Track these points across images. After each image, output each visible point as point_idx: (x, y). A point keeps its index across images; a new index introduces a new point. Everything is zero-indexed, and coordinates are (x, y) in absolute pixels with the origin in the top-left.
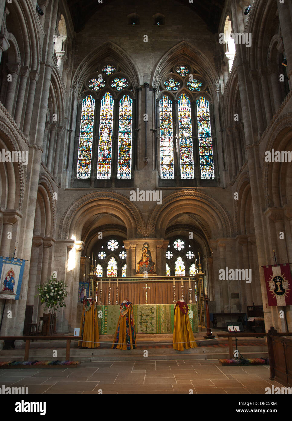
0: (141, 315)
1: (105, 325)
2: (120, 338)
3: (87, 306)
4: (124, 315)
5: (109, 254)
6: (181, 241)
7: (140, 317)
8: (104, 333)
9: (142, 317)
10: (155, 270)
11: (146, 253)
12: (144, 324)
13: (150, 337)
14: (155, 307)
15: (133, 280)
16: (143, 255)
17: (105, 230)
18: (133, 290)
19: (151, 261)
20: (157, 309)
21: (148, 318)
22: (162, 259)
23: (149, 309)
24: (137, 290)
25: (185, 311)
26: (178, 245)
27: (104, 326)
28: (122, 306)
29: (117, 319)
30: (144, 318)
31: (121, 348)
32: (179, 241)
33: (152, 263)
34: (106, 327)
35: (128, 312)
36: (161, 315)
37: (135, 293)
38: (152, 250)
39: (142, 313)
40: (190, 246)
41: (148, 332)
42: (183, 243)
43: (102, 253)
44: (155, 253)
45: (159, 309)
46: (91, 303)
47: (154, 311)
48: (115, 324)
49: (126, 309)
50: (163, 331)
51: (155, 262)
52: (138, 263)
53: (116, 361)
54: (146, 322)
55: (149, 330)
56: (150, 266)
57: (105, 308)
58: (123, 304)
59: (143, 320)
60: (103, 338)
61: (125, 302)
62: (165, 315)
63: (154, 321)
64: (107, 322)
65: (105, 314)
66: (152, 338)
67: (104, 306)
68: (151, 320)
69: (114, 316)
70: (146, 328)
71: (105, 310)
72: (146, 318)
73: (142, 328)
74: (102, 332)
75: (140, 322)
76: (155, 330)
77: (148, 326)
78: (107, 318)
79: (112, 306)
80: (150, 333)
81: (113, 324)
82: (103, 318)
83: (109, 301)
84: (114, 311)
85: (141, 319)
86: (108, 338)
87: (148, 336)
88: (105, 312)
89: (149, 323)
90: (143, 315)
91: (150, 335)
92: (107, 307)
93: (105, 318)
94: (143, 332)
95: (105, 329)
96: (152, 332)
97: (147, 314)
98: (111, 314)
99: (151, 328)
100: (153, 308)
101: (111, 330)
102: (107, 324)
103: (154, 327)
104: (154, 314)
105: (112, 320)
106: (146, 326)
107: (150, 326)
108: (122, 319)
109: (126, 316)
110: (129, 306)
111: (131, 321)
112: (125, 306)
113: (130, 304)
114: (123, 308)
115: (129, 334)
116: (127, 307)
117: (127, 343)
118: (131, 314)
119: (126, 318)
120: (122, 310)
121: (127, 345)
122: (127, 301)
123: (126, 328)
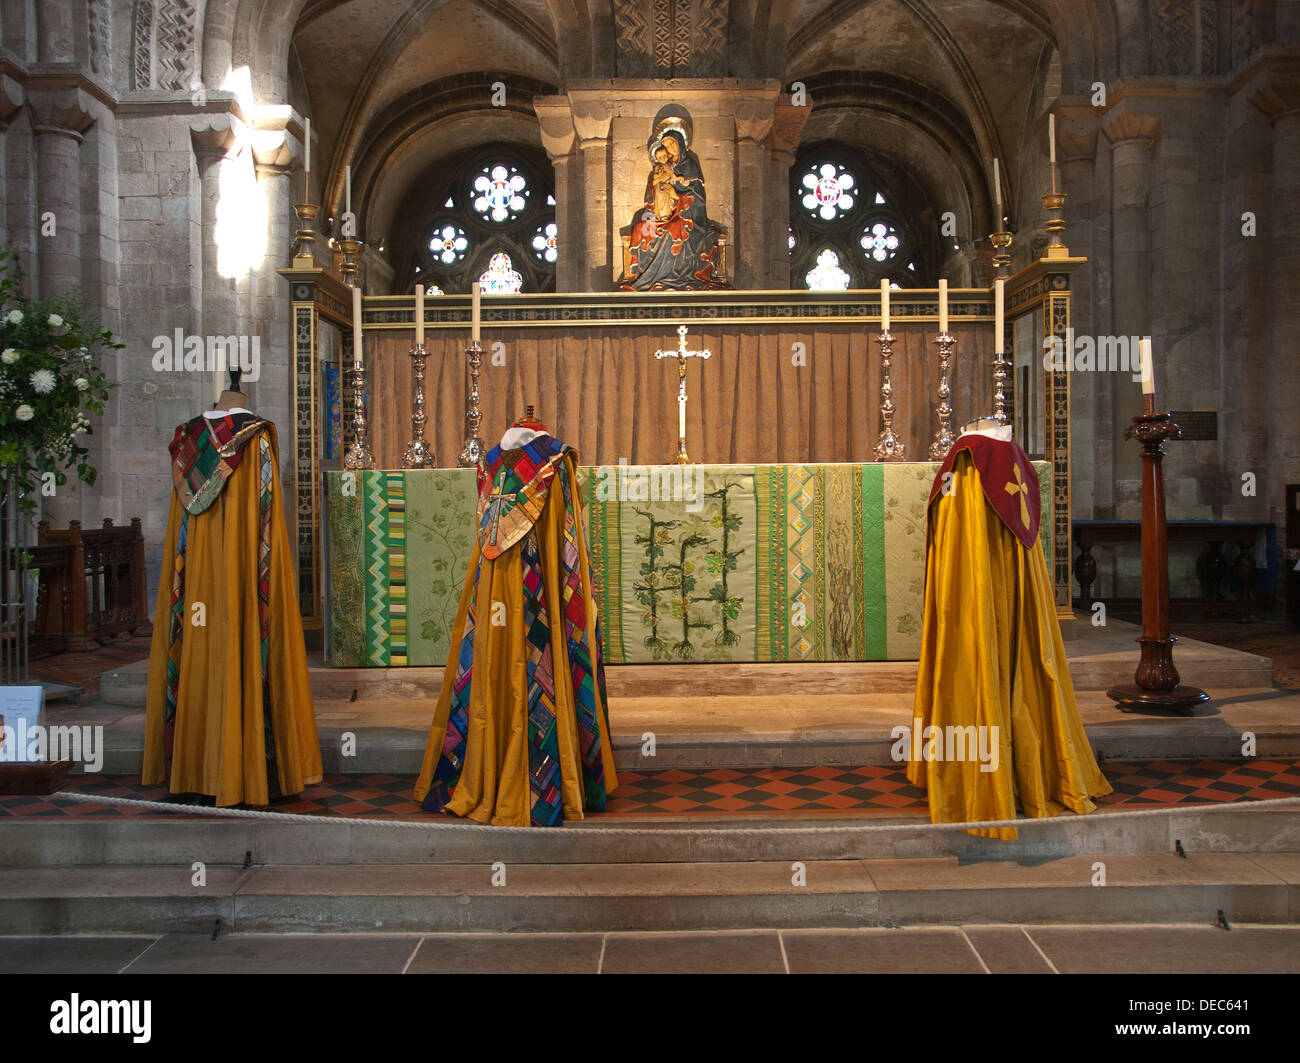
0: (651, 540)
1: (394, 608)
2: (477, 723)
3: (196, 473)
4: (506, 545)
5: (482, 239)
6: (838, 174)
7: (642, 549)
8: (384, 657)
9: (653, 551)
10: (725, 269)
11: (670, 170)
12: (666, 597)
13: (710, 689)
14: (749, 481)
15: (594, 314)
16: (651, 179)
17: (451, 106)
18: (592, 380)
19: (701, 219)
20: (764, 494)
21: (696, 557)
22: (765, 209)
25: (1026, 518)
26: (825, 192)
27: (385, 613)
28: (493, 476)
30: (670, 555)
31: (482, 812)
32: (828, 170)
33: (705, 228)
34: (402, 616)
35: (541, 523)
36: (791, 538)
37: (609, 395)
38: (710, 149)
39: (654, 525)
40: (879, 200)
41: (700, 653)
42: (847, 181)
43: (449, 232)
44: (725, 166)
45: (778, 495)
46: (225, 452)
47: (742, 506)
49: (520, 501)
50: (806, 646)
51: (728, 223)
52: (624, 232)
53: (436, 928)
54: (686, 585)
55: (702, 641)
56: (694, 243)
57: (386, 489)
58: (496, 459)
59: (659, 574)
61: (511, 439)
62: (818, 536)
63: (741, 582)
64: (402, 584)
65: (387, 534)
66: (726, 694)
67: (377, 474)
68: (716, 571)
69: (453, 547)
70: (686, 622)
71: (391, 501)
72: (682, 560)
73: (655, 628)
74: (375, 649)
75: (642, 584)
76: (744, 637)
77: (696, 613)
78: (402, 556)
79: (435, 479)
80: (712, 660)
81: (444, 597)
82: (376, 555)
83: (418, 445)
84: (450, 510)
85: (650, 568)
86: (416, 691)
87: (694, 679)
88: (391, 514)
89: (707, 595)
90: (664, 535)
91: (712, 672)
92: (399, 484)
93: (391, 556)
94: (663, 653)
95: (391, 634)
96: (723, 651)
97: (693, 534)
98: (429, 531)
99: (721, 622)
100: (730, 489)
101: (435, 641)
102: (404, 596)
103: (741, 618)
104: (738, 530)
105: (439, 568)
106: (686, 615)
107: (714, 614)
108: (490, 573)
109: (524, 554)
110: (545, 472)
111: (565, 597)
112: (516, 469)
113: (554, 459)
114: (496, 491)
115: (553, 700)
116: (532, 478)
117: (532, 772)
118: (566, 533)
119: (523, 569)
120: (488, 505)
121: (533, 787)
122: (531, 435)
123: (528, 654)
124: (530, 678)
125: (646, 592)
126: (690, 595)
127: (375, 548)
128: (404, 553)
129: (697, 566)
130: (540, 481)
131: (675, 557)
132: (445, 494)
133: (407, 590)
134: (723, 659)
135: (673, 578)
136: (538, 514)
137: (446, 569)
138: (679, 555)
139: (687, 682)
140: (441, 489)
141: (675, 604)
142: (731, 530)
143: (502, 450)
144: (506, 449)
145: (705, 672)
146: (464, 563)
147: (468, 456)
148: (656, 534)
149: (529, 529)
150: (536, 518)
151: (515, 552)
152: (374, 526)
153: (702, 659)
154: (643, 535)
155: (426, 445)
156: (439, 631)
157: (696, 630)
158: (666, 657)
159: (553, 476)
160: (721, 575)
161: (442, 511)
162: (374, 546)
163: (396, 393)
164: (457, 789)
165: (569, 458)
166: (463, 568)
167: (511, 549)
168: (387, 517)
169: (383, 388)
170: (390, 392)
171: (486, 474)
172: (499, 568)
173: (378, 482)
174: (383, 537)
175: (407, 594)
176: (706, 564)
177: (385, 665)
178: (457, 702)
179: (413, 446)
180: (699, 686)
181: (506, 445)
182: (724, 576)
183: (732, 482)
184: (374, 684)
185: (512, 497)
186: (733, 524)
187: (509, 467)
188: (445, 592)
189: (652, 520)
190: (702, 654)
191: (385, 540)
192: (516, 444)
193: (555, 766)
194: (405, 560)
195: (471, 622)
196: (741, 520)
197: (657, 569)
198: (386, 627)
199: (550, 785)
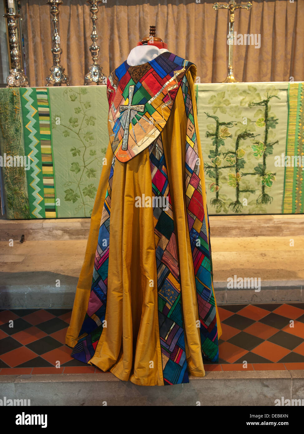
0: (216, 135)
1: (46, 181)
4: (137, 150)
7: (210, 140)
8: (41, 213)
9: (217, 142)
12: (225, 172)
13: (254, 232)
14: (284, 94)
20: (293, 103)
21: (246, 146)
23: (251, 106)
24: (177, 30)
27: (40, 184)
28: (122, 89)
29: (99, 153)
30: (229, 145)
31: (122, 371)
34: (52, 186)
35: (167, 131)
39: (219, 124)
41: (246, 209)
47: (278, 111)
48: (92, 172)
49: (148, 111)
54: (239, 165)
55: (248, 201)
57: (36, 100)
58: (124, 74)
59: (221, 158)
60: (39, 236)
61: (137, 56)
64: (51, 165)
65: (38, 132)
66: (264, 235)
67: (29, 90)
68: (259, 156)
69: (84, 141)
70: (238, 189)
71: (40, 109)
72: (237, 148)
73: (217, 193)
74: (34, 208)
75: (210, 164)
76: (275, 198)
77: (244, 183)
78: (49, 147)
79: (69, 94)
80: (254, 213)
81: (79, 173)
82: (32, 146)
83: (56, 70)
84: (81, 115)
85: (216, 153)
86: (62, 235)
87: (244, 226)
88: (41, 118)
89: (252, 171)
90: (225, 131)
91: (255, 221)
92: (45, 97)
93: (42, 147)
94: (223, 209)
95: (45, 198)
96: (261, 207)
97: (244, 130)
98: (67, 129)
99: (261, 189)
100: (271, 100)
101: (74, 202)
102: (52, 173)
103: (274, 186)
104: (275, 128)
105: (74, 155)
106: (238, 184)
107: (257, 183)
108: (122, 174)
109: (152, 157)
110: (170, 85)
111: (187, 194)
112: (144, 83)
113: (177, 73)
114: (126, 102)
115: (179, 279)
116: (159, 91)
117: (162, 337)
118: (188, 139)
119: (152, 170)
120: (118, 115)
121: (164, 350)
122: (156, 52)
123: (157, 241)
124: (159, 261)
125: (212, 170)
126: (241, 171)
127: (31, 142)
128: (51, 144)
129: (247, 152)
130: (165, 93)
131: (232, 146)
132: (76, 104)
133: (54, 169)
134: (261, 212)
135: (230, 160)
136: (165, 123)
137: (79, 155)
138: (235, 145)
139: (239, 228)
140: (73, 100)
141: (231, 177)
142: (270, 128)
143: (129, 66)
144: (133, 65)
145: (251, 222)
146: (91, 151)
147: (91, 77)
148: (220, 131)
149: (156, 136)
150: (163, 126)
151: (145, 156)
152: (29, 126)
153: (247, 212)
154: (211, 132)
155: (62, 70)
156: (76, 196)
157: (244, 194)
158: (224, 211)
159: (177, 89)
160: (262, 158)
161: (75, 116)
162: (30, 139)
163: (42, 40)
164: (99, 343)
165: (189, 72)
166: (90, 154)
167: (141, 154)
168: (38, 120)
169: (34, 37)
170: (38, 39)
171: (115, 88)
172: (131, 169)
173: (30, 96)
174: (37, 133)
175: (54, 171)
176: (253, 150)
177: (42, 217)
178: (98, 276)
179: (53, 70)
180: (247, 230)
181: (133, 62)
182: (264, 158)
183: (273, 95)
184: (35, 231)
185: (141, 108)
186: (271, 124)
187: (138, 81)
188: (79, 170)
189: (217, 121)
190: (248, 209)
191: (38, 135)
192: (143, 60)
193: (181, 330)
194: (52, 149)
195: (106, 212)
196: (277, 121)
197: (220, 154)
198: (41, 193)
199: (177, 346)
